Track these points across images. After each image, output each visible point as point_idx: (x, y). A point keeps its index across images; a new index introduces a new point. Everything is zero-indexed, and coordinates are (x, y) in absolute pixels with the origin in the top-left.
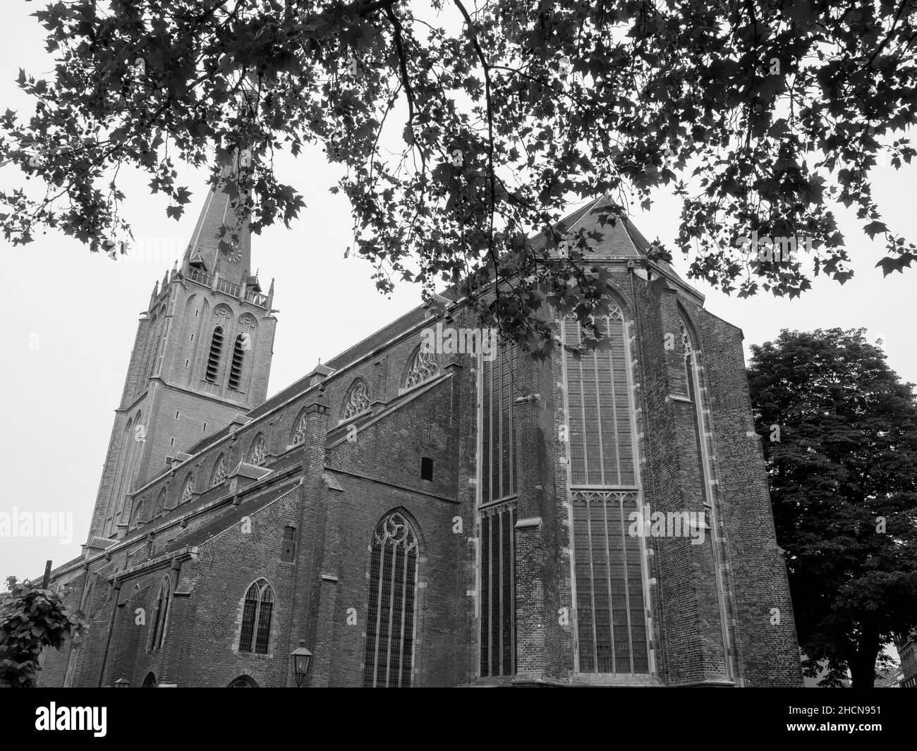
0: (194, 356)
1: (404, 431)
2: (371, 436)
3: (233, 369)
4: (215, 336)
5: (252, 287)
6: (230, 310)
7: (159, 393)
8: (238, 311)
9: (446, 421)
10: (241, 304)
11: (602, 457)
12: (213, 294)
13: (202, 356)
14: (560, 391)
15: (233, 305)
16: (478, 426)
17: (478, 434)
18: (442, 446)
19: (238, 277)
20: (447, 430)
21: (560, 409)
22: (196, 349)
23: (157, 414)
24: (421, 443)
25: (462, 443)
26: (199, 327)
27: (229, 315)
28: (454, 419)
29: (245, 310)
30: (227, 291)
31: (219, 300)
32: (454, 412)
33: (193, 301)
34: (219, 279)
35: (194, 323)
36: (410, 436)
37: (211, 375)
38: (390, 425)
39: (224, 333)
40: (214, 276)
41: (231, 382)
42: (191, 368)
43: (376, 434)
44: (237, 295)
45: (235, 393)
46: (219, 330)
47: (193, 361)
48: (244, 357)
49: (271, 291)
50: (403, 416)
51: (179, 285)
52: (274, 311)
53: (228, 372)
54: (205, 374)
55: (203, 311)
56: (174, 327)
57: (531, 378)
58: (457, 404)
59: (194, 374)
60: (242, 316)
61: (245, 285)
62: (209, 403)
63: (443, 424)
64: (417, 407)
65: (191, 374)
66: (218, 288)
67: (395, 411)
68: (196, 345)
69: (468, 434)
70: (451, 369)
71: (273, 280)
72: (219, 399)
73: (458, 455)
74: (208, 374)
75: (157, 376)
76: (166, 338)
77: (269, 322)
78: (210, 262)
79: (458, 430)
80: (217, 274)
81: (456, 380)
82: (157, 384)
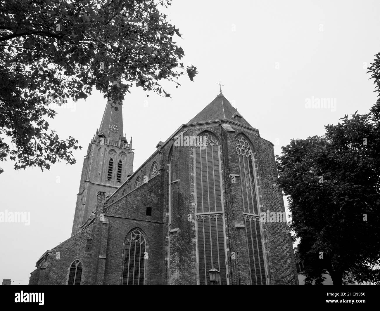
0: (102, 171)
1: (138, 198)
2: (124, 201)
3: (118, 174)
4: (110, 162)
5: (124, 141)
6: (115, 151)
7: (89, 187)
8: (118, 151)
9: (158, 192)
10: (119, 148)
11: (209, 201)
12: (108, 146)
13: (105, 170)
14: (192, 177)
15: (116, 149)
16: (169, 192)
17: (169, 195)
18: (155, 202)
19: (118, 138)
20: (158, 195)
21: (192, 184)
22: (103, 168)
23: (89, 195)
24: (146, 201)
25: (164, 200)
26: (104, 159)
27: (115, 154)
28: (161, 190)
29: (121, 151)
30: (114, 144)
31: (110, 148)
32: (161, 188)
33: (100, 150)
34: (110, 140)
35: (101, 158)
36: (142, 199)
37: (109, 177)
38: (132, 196)
39: (114, 160)
40: (108, 139)
41: (118, 179)
42: (102, 176)
43: (126, 200)
44: (118, 145)
45: (120, 183)
46: (111, 159)
47: (102, 173)
48: (122, 169)
49: (131, 142)
50: (138, 192)
51: (94, 144)
52: (133, 150)
53: (116, 175)
54: (107, 177)
55: (105, 153)
56: (94, 161)
57: (177, 173)
58: (162, 184)
59: (103, 178)
60: (120, 153)
61: (120, 141)
62: (109, 188)
64: (144, 188)
65: (101, 178)
66: (110, 143)
67: (134, 191)
68: (103, 166)
69: (166, 196)
70: (160, 171)
71: (132, 138)
72: (113, 186)
73: (163, 204)
74: (108, 177)
75: (88, 180)
76: (91, 166)
77: (131, 154)
78: (106, 134)
79: (163, 195)
80: (109, 138)
81: (162, 176)
82: (88, 183)
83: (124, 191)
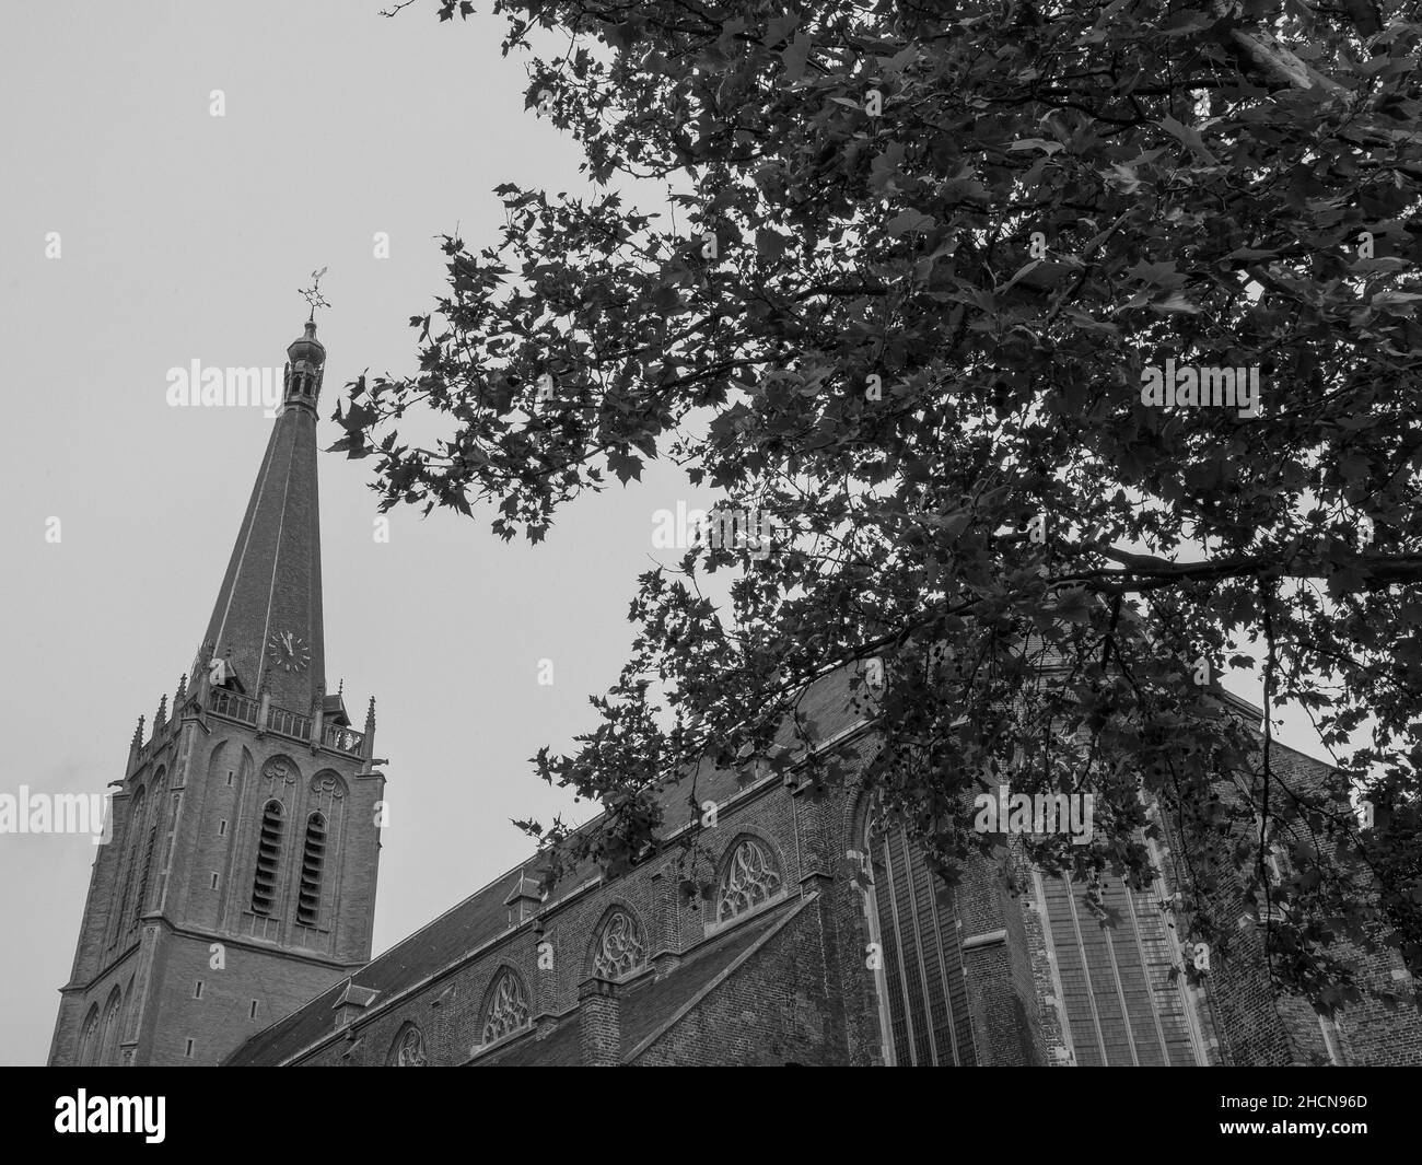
0: (228, 866)
1: (748, 1015)
3: (305, 885)
4: (267, 821)
5: (333, 718)
6: (294, 767)
7: (162, 952)
8: (308, 767)
9: (818, 987)
10: (315, 753)
12: (260, 737)
13: (244, 862)
14: (1035, 918)
15: (300, 755)
16: (879, 992)
17: (881, 1007)
18: (816, 1037)
19: (306, 700)
20: (822, 1004)
21: (1040, 953)
22: (230, 850)
23: (157, 993)
24: (781, 1035)
25: (850, 1027)
26: (236, 807)
27: (292, 777)
28: (830, 981)
29: (322, 764)
30: (287, 730)
31: (272, 748)
32: (829, 968)
33: (222, 754)
34: (271, 707)
35: (225, 799)
36: (759, 1023)
37: (261, 901)
38: (723, 1005)
39: (284, 813)
40: (260, 701)
41: (301, 910)
42: (223, 888)
43: (701, 1025)
44: (306, 735)
45: (310, 934)
46: (273, 807)
47: (226, 875)
48: (325, 858)
49: (371, 723)
50: (743, 985)
51: (194, 725)
52: (378, 762)
53: (295, 891)
54: (249, 900)
55: (242, 769)
56: (188, 808)
57: (986, 899)
58: (832, 950)
59: (230, 902)
60: (318, 777)
61: (319, 714)
62: (260, 958)
63: (813, 992)
64: (764, 964)
65: (222, 901)
66: (269, 725)
67: (728, 978)
68: (231, 840)
69: (862, 1009)
70: (813, 884)
71: (373, 701)
72: (280, 947)
73: (846, 1052)
74: (256, 899)
75: (158, 913)
76: (174, 835)
77: (369, 786)
78: (250, 676)
79: (839, 1002)
80: (266, 698)
81: (825, 905)
82: (158, 929)
83: (496, 978)
